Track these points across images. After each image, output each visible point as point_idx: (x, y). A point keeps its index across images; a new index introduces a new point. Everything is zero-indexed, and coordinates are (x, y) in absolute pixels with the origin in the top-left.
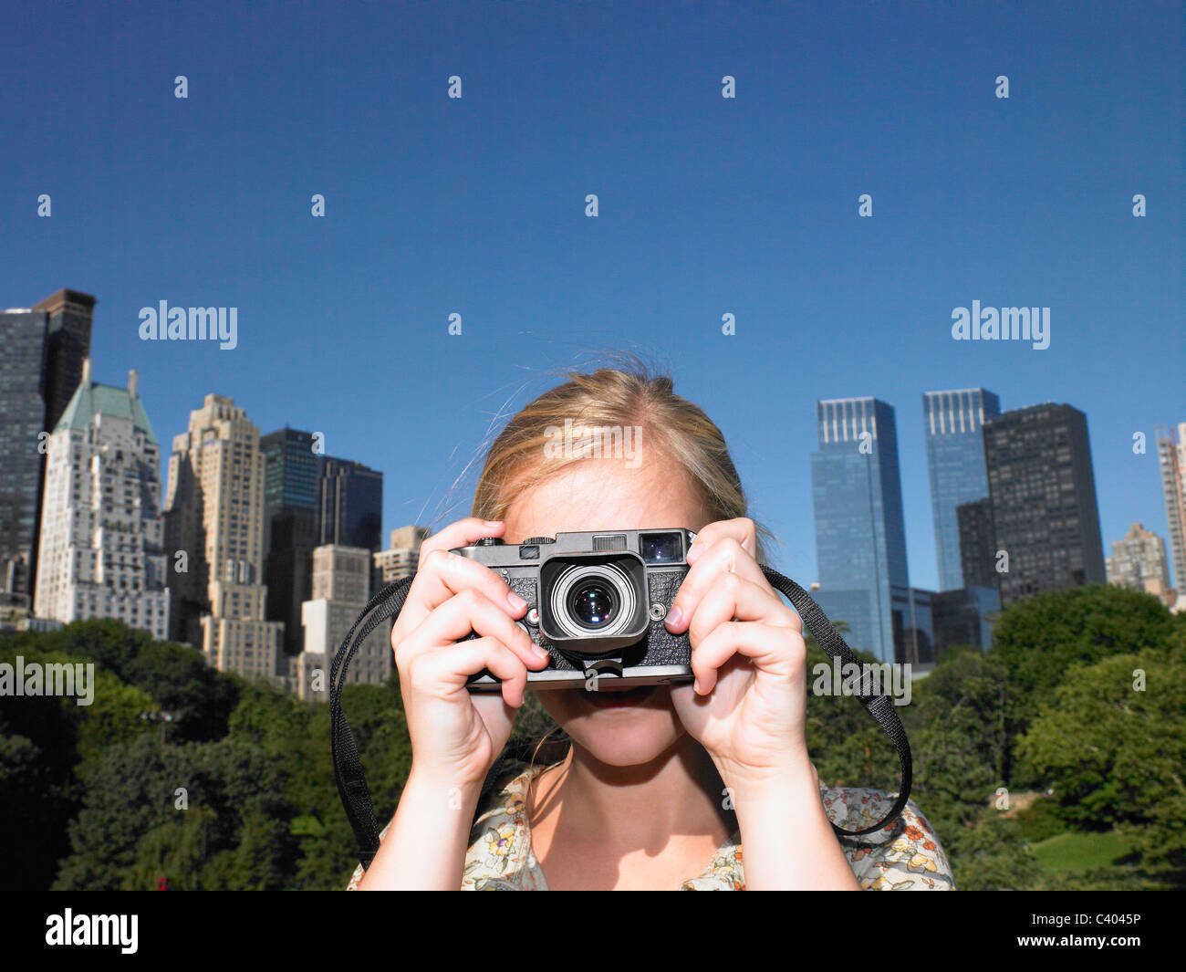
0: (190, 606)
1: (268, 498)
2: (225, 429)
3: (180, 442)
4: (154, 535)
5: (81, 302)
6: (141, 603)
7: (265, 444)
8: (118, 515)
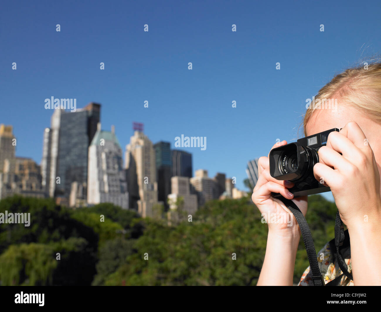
0: (134, 198)
1: (157, 163)
2: (142, 142)
3: (129, 147)
4: (122, 176)
5: (97, 106)
6: (119, 198)
7: (155, 146)
8: (111, 171)
